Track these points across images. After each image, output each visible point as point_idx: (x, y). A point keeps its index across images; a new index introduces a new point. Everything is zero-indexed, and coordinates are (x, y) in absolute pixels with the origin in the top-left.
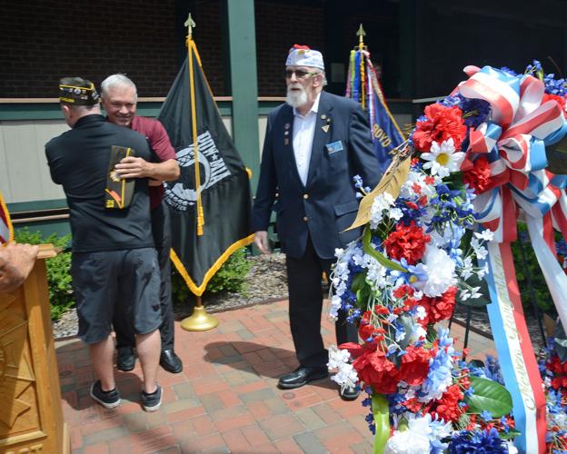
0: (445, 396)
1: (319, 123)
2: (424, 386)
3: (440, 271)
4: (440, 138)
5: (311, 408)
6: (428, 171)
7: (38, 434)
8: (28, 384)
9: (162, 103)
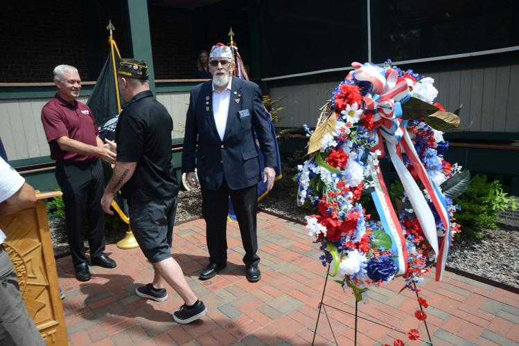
0: (362, 240)
1: (233, 98)
2: (355, 233)
3: (356, 172)
4: (350, 103)
5: (224, 289)
6: (345, 121)
7: (52, 323)
8: (44, 288)
9: (94, 85)
